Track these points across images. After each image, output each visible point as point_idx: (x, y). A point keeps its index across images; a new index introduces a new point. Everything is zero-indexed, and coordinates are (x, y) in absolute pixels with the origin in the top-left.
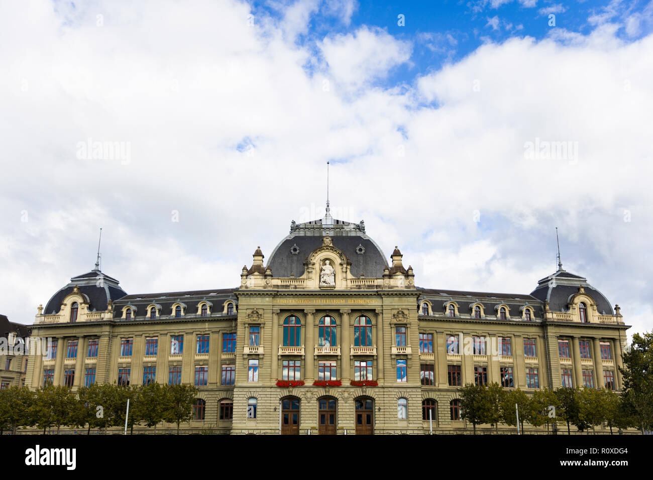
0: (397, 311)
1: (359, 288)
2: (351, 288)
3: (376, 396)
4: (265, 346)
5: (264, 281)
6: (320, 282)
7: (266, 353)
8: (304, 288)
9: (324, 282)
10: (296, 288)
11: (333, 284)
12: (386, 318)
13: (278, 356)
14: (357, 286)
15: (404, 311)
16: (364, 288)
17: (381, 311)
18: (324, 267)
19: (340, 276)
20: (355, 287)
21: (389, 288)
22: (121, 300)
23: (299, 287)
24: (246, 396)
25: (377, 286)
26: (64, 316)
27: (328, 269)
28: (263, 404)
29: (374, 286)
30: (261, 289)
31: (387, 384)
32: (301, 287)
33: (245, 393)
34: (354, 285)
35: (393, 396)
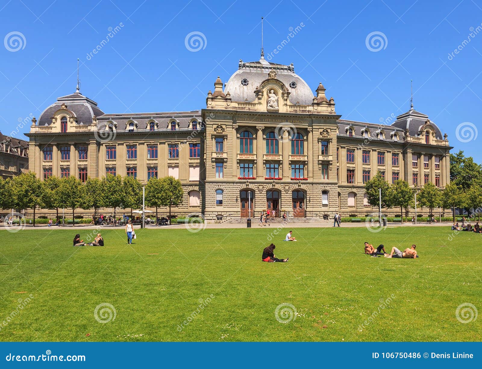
0: (323, 130)
1: (296, 112)
2: (290, 112)
3: (308, 189)
4: (228, 152)
5: (226, 103)
6: (267, 106)
7: (228, 157)
8: (255, 110)
9: (271, 106)
10: (250, 110)
11: (277, 108)
12: (315, 135)
13: (237, 160)
14: (294, 110)
15: (328, 130)
16: (299, 112)
17: (311, 130)
18: (270, 95)
19: (281, 102)
20: (293, 111)
21: (318, 112)
22: (103, 117)
23: (251, 109)
24: (215, 188)
25: (308, 111)
26: (56, 128)
27: (273, 97)
28: (228, 194)
29: (306, 111)
30: (224, 109)
31: (315, 181)
32: (254, 109)
33: (214, 186)
34: (292, 110)
35: (319, 189)
